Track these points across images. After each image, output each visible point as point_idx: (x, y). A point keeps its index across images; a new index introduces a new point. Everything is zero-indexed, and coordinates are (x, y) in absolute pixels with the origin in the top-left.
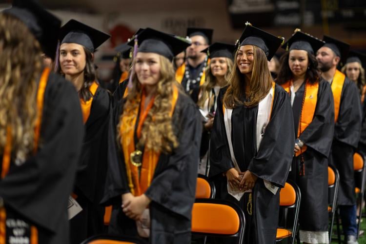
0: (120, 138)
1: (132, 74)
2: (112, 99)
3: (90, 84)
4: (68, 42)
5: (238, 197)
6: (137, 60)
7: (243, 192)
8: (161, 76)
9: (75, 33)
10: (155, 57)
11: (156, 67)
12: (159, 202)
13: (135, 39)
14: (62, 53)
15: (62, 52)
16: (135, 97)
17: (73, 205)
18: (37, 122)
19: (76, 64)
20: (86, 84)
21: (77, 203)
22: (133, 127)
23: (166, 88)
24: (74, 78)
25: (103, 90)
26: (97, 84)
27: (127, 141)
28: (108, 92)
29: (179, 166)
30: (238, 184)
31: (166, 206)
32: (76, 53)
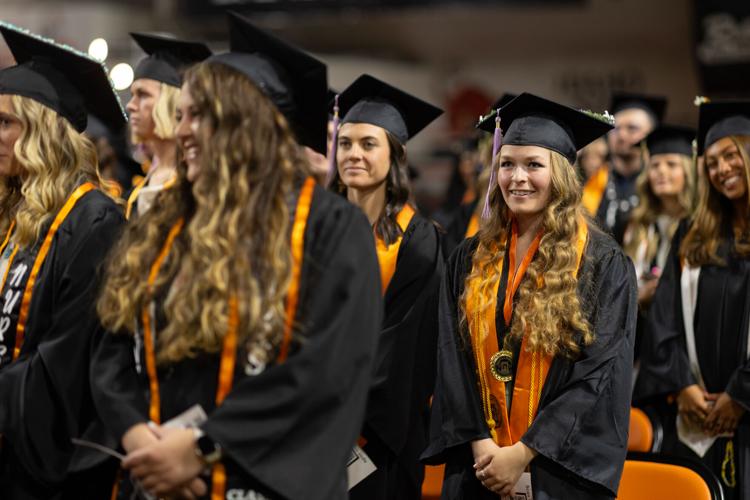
0: (467, 323)
1: (490, 189)
2: (441, 240)
3: (397, 208)
4: (355, 121)
5: (700, 448)
6: (502, 160)
7: (712, 436)
8: (553, 194)
9: (371, 104)
10: (540, 153)
11: (543, 175)
12: (554, 457)
13: (495, 115)
14: (341, 144)
15: (343, 141)
16: (498, 238)
17: (358, 458)
18: (291, 287)
19: (369, 165)
20: (388, 209)
21: (365, 456)
22: (493, 301)
23: (565, 220)
24: (365, 195)
25: (424, 221)
26: (414, 210)
27: (483, 330)
28: (435, 227)
29: (594, 384)
30: (700, 421)
31: (567, 466)
32: (369, 144)
